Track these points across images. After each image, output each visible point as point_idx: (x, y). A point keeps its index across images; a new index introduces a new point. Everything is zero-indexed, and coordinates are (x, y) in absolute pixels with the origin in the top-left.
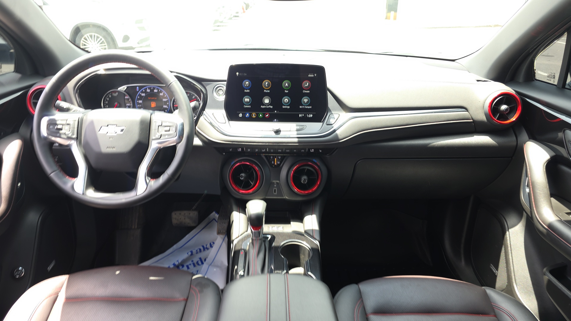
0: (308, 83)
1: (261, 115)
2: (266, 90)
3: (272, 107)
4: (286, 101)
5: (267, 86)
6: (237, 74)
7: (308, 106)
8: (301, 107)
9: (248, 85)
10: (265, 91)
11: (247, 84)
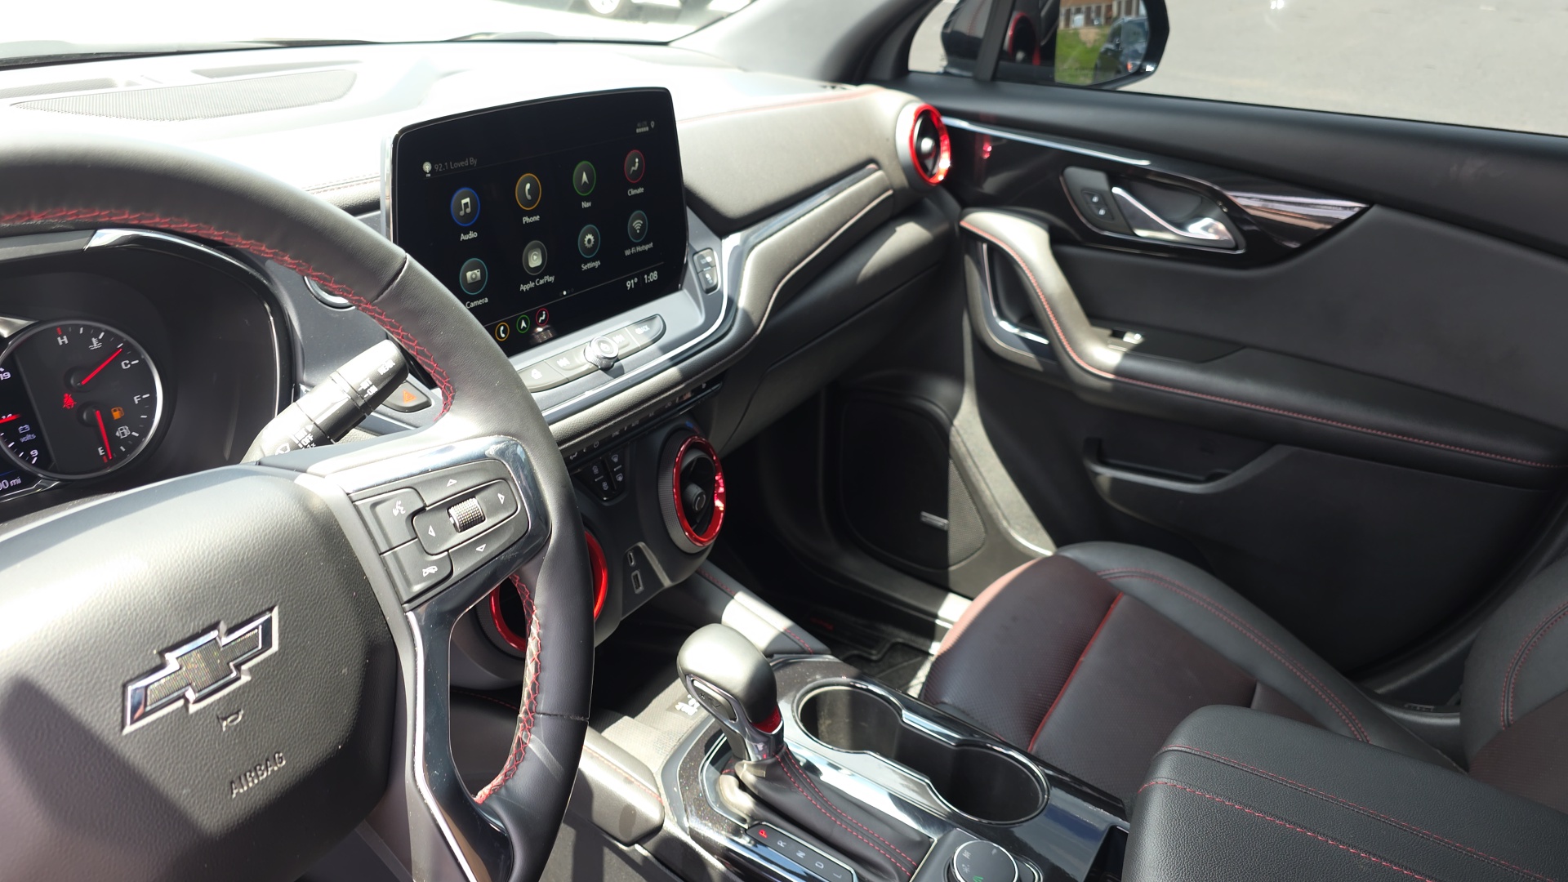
0: (637, 160)
1: (523, 324)
2: (530, 214)
3: (551, 279)
4: (589, 240)
5: (529, 197)
6: (427, 167)
7: (645, 243)
8: (628, 253)
9: (468, 210)
10: (526, 219)
11: (466, 204)
